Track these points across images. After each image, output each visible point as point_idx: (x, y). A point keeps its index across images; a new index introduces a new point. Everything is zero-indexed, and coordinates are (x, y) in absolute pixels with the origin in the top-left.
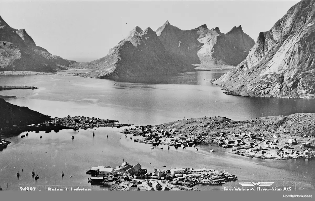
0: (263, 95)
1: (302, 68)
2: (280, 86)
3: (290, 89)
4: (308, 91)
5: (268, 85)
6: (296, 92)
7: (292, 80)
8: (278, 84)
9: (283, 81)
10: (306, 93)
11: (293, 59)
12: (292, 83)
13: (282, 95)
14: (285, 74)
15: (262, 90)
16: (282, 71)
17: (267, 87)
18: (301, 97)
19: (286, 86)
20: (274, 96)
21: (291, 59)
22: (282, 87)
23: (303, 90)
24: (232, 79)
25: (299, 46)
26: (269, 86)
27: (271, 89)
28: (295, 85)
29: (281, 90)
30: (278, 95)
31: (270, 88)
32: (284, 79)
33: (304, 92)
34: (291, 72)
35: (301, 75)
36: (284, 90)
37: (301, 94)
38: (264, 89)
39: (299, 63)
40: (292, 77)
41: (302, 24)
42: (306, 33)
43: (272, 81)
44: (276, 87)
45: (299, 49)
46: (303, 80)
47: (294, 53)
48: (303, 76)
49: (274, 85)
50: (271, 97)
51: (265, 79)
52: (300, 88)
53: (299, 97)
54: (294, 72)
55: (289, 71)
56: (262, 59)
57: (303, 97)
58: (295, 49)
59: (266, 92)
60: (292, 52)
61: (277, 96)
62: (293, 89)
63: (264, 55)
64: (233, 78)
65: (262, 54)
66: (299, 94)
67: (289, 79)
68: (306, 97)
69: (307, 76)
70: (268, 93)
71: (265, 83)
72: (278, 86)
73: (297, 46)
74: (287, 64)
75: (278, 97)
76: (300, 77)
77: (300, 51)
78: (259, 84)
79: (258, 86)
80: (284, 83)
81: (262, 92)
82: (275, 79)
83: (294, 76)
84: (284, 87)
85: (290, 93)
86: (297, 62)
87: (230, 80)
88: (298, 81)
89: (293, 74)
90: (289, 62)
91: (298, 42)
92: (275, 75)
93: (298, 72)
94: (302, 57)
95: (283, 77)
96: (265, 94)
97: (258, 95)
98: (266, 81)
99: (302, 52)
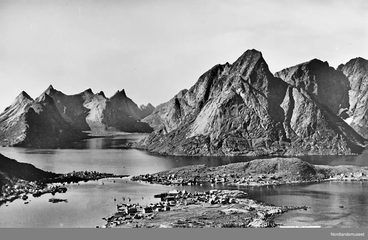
0: (194, 154)
1: (224, 130)
2: (208, 146)
3: (217, 148)
4: (231, 149)
5: (197, 145)
6: (222, 151)
7: (218, 140)
8: (206, 144)
9: (210, 142)
10: (230, 151)
11: (216, 123)
12: (217, 143)
13: (211, 154)
14: (211, 135)
15: (193, 149)
16: (208, 133)
17: (196, 148)
18: (226, 155)
19: (213, 146)
20: (204, 155)
21: (214, 122)
22: (210, 147)
23: (227, 149)
24: (153, 143)
25: (220, 111)
26: (198, 147)
27: (201, 149)
28: (220, 145)
29: (209, 150)
30: (207, 153)
31: (199, 148)
32: (211, 140)
33: (228, 151)
34: (215, 133)
35: (224, 135)
36: (212, 150)
37: (226, 152)
38: (194, 149)
39: (222, 126)
40: (217, 138)
41: (219, 91)
42: (225, 99)
43: (200, 142)
44: (204, 147)
45: (220, 113)
46: (227, 140)
47: (216, 117)
48: (226, 137)
49: (203, 146)
50: (201, 156)
51: (194, 140)
52: (225, 147)
53: (225, 155)
54: (219, 134)
55: (214, 132)
56: (180, 123)
57: (228, 155)
58: (217, 113)
59: (196, 151)
60: (215, 117)
61: (206, 155)
62: (219, 148)
63: (182, 119)
64: (154, 141)
65: (180, 119)
66: (224, 152)
67: (215, 139)
68: (230, 154)
69: (229, 137)
70: (198, 152)
71: (195, 144)
72: (206, 146)
73: (218, 111)
74: (211, 126)
75: (208, 155)
76: (224, 138)
77: (221, 116)
78: (190, 145)
79: (188, 147)
80: (211, 143)
81: (193, 152)
82: (202, 140)
83: (219, 137)
84: (211, 147)
85: (217, 152)
86: (219, 124)
87: (151, 143)
88: (222, 141)
89: (218, 136)
90: (213, 125)
91: (219, 108)
92: (202, 137)
93: (221, 134)
94: (224, 121)
95: (210, 138)
96: (196, 153)
97: (190, 154)
98: (195, 142)
99: (223, 116)
